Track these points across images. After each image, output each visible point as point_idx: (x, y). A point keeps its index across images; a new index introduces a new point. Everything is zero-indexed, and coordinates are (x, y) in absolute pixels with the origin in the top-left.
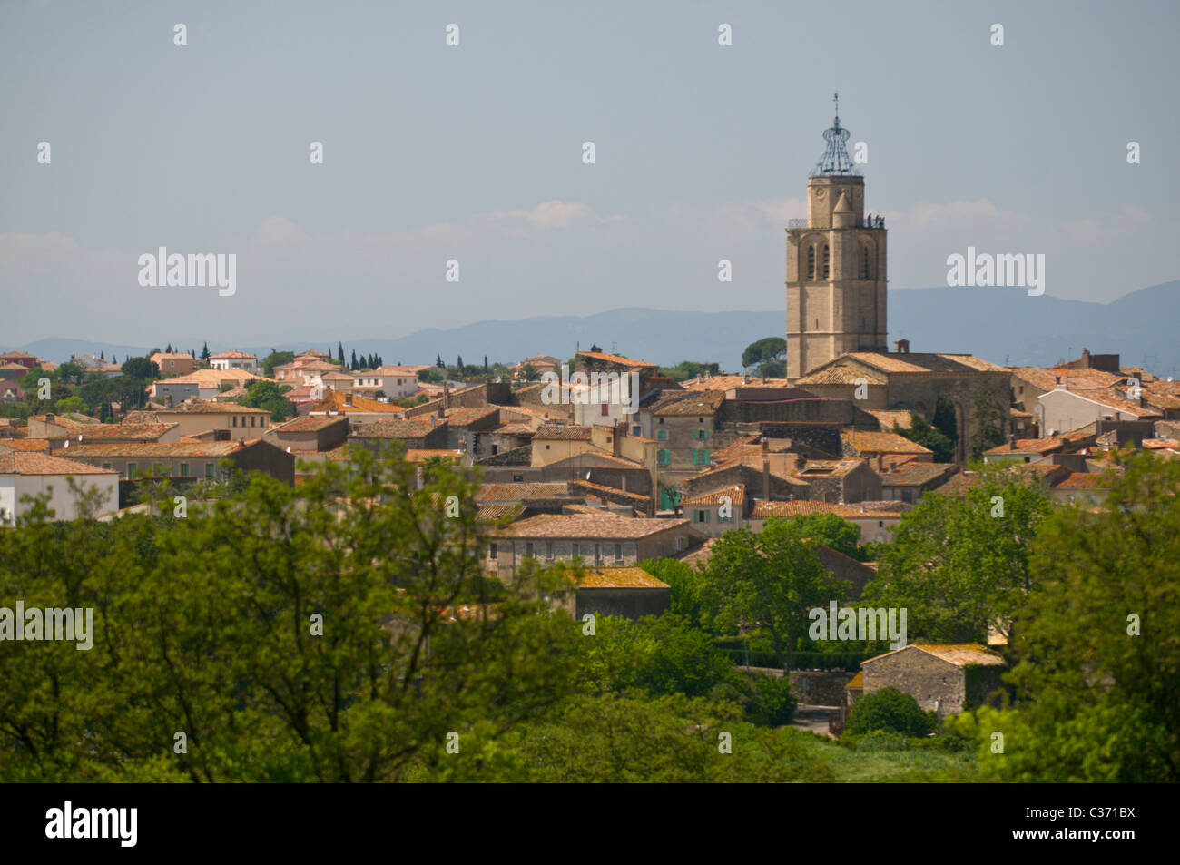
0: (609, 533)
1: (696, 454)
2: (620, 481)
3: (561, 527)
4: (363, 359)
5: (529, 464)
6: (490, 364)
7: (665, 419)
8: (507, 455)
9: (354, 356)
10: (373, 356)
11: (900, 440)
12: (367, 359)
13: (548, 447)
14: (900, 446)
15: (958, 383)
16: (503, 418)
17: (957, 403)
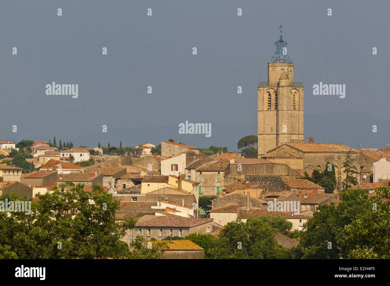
0: (176, 224)
1: (216, 188)
2: (181, 201)
3: (154, 222)
4: (64, 144)
5: (140, 193)
6: (123, 147)
7: (202, 172)
8: (130, 189)
9: (60, 142)
10: (69, 143)
11: (310, 183)
12: (66, 144)
13: (149, 185)
14: (310, 185)
15: (336, 157)
16: (128, 171)
17: (336, 166)
